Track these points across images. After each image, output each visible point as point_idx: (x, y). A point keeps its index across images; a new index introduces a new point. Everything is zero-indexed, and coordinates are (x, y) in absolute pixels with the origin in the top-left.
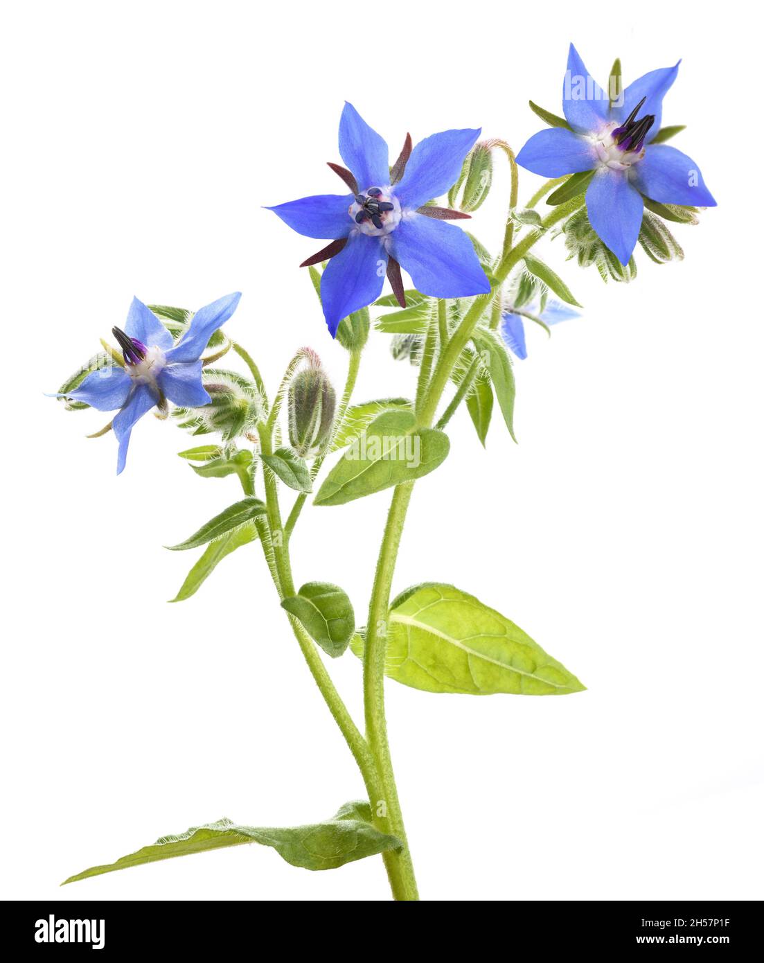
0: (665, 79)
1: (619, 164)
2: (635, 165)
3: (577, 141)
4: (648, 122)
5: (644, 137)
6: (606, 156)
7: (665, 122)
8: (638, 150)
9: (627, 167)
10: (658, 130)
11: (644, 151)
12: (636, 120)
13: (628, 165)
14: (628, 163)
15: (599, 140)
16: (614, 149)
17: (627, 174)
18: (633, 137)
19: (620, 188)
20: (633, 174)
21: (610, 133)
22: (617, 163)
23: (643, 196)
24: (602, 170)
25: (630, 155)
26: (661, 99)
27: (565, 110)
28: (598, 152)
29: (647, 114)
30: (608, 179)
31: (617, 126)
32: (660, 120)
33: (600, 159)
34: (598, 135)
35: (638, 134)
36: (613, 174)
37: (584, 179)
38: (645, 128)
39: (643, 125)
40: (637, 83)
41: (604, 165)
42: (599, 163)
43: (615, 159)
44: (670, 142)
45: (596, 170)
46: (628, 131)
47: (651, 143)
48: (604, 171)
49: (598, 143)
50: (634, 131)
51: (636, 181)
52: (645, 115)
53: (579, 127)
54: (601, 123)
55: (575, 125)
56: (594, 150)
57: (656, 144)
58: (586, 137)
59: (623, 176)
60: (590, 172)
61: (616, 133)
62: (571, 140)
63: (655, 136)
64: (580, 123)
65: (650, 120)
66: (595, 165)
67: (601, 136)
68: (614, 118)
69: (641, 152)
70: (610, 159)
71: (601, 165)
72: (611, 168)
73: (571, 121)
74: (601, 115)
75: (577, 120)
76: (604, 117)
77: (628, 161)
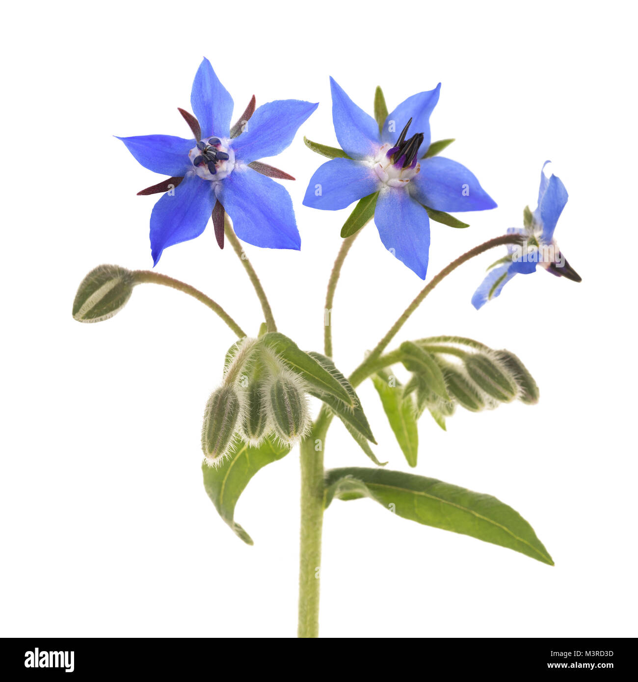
0: (429, 100)
1: (399, 182)
2: (413, 180)
3: (356, 167)
5: (417, 153)
6: (386, 177)
7: (434, 138)
8: (413, 166)
10: (429, 145)
11: (419, 166)
12: (406, 139)
13: (407, 181)
14: (406, 179)
15: (376, 163)
16: (392, 169)
17: (407, 189)
18: (406, 155)
19: (404, 204)
20: (413, 188)
21: (385, 154)
22: (396, 181)
23: (426, 207)
24: (384, 190)
25: (407, 171)
26: (428, 119)
27: (339, 141)
28: (377, 175)
29: (416, 132)
30: (391, 198)
31: (390, 146)
32: (429, 137)
33: (380, 180)
34: (375, 158)
36: (395, 192)
37: (370, 203)
38: (416, 145)
39: (413, 144)
40: (400, 107)
41: (385, 185)
42: (380, 184)
43: (394, 178)
45: (379, 192)
46: (401, 150)
47: (425, 157)
48: (387, 190)
49: (376, 165)
50: (406, 150)
51: (417, 194)
52: (414, 134)
53: (355, 154)
54: (375, 147)
55: (352, 153)
56: (373, 173)
57: (429, 158)
58: (364, 161)
59: (405, 192)
60: (373, 194)
61: (390, 154)
62: (350, 167)
63: (427, 150)
64: (355, 150)
65: (419, 138)
66: (377, 187)
67: (377, 159)
68: (386, 140)
69: (416, 167)
70: (390, 178)
71: (382, 185)
72: (392, 187)
73: (348, 150)
74: (373, 139)
75: (353, 147)
76: (377, 141)
77: (406, 177)
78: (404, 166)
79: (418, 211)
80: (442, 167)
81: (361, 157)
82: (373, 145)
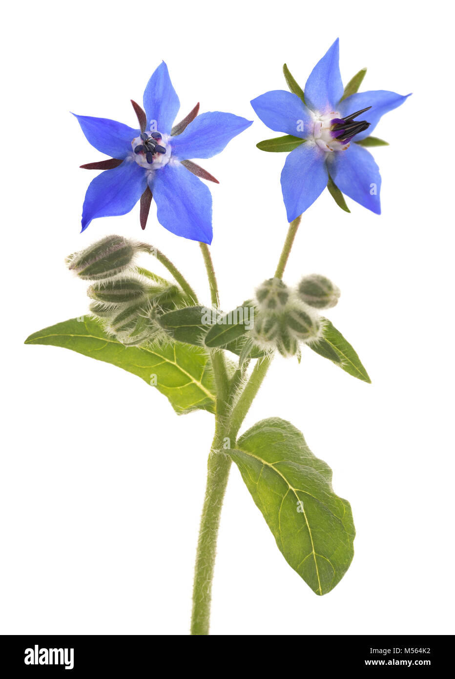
0: (393, 101)
1: (325, 145)
2: (336, 152)
3: (303, 112)
4: (363, 126)
5: (354, 135)
6: (319, 135)
7: (375, 133)
8: (345, 143)
9: (329, 150)
10: (367, 136)
11: (349, 146)
12: (355, 120)
13: (332, 150)
14: (332, 148)
15: (320, 120)
16: (327, 133)
17: (327, 155)
18: (346, 131)
19: (316, 163)
20: (332, 158)
21: (331, 119)
22: (323, 144)
23: (330, 178)
24: (310, 143)
25: (337, 143)
26: (381, 115)
27: (307, 85)
28: (314, 128)
29: (366, 120)
30: (311, 152)
31: (339, 116)
32: (372, 129)
33: (313, 134)
34: (322, 116)
35: (350, 131)
36: (317, 150)
37: (293, 143)
38: (358, 129)
39: (357, 127)
40: (369, 93)
41: (314, 140)
42: (311, 137)
43: (324, 141)
44: (371, 150)
45: (306, 141)
46: (345, 125)
47: (358, 142)
48: (312, 144)
49: (318, 122)
50: (348, 127)
51: (331, 164)
52: (363, 120)
53: (310, 102)
54: (328, 108)
55: (308, 100)
56: (313, 125)
57: (359, 145)
58: (312, 112)
59: (323, 156)
60: (301, 139)
61: (335, 122)
62: (299, 108)
63: (364, 138)
64: (312, 100)
65: (365, 125)
66: (307, 137)
67: (322, 118)
68: (340, 110)
69: (346, 145)
70: (321, 138)
71: (312, 139)
72: (317, 145)
73: (307, 95)
74: (331, 102)
75: (312, 96)
76: (333, 105)
77: (333, 146)
78: (337, 138)
79: (323, 176)
80: (364, 159)
81: (313, 108)
82: (328, 106)
